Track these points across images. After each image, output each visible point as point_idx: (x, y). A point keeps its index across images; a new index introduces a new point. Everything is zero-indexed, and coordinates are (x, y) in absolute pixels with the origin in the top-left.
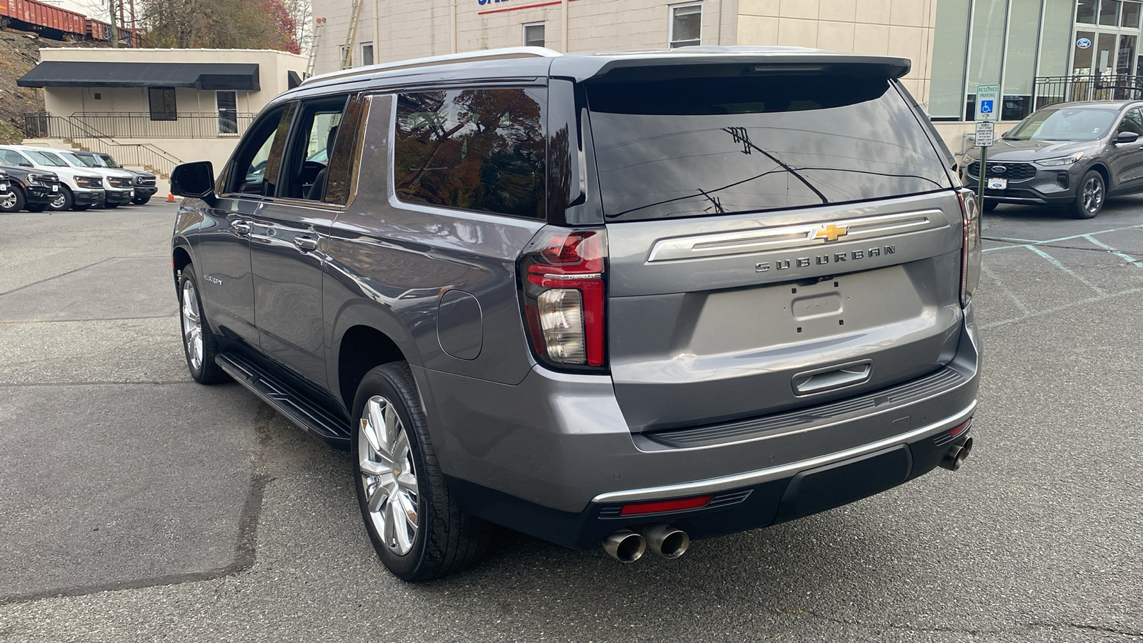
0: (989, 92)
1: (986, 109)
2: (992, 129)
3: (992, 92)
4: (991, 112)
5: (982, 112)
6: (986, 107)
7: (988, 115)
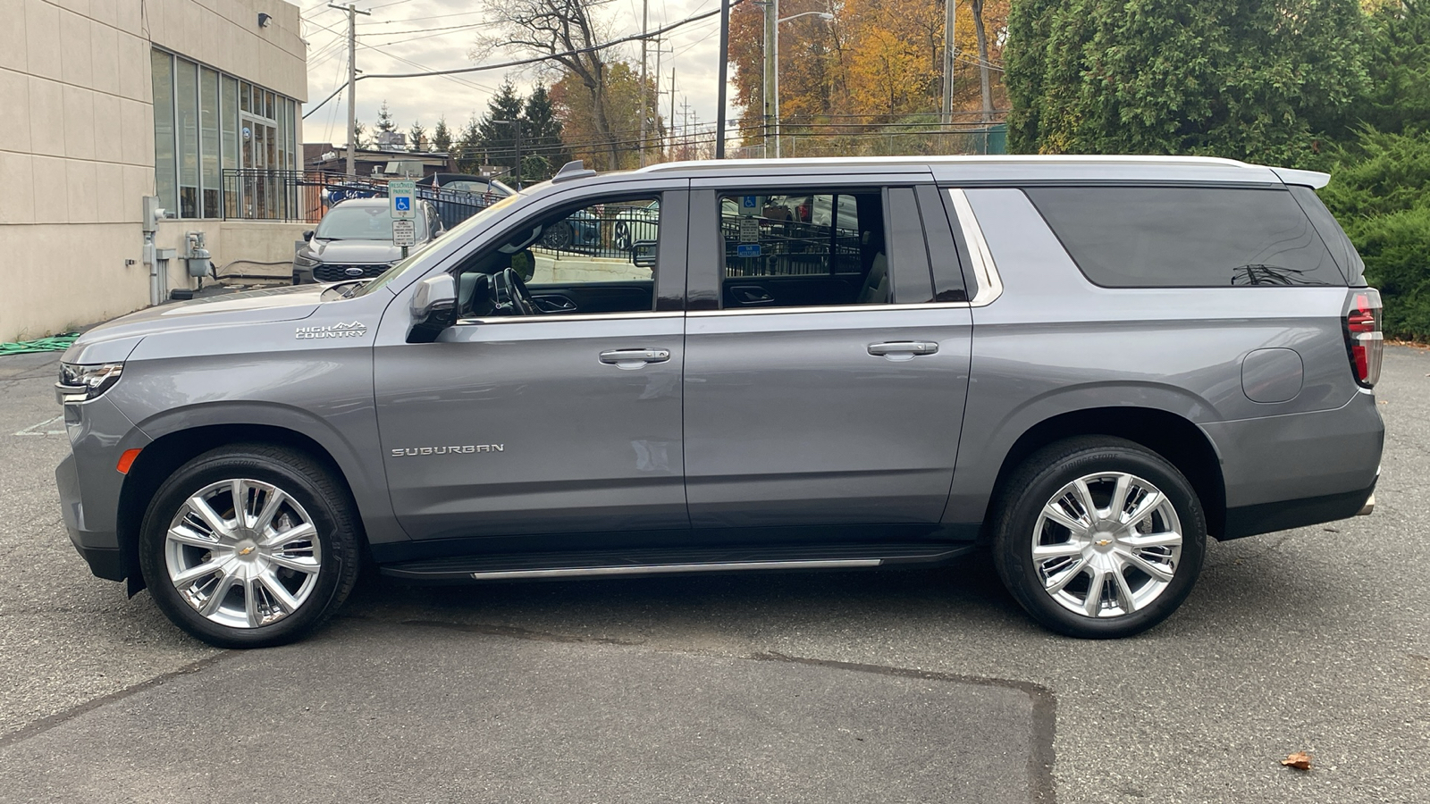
0: (403, 188)
1: (401, 207)
2: (412, 228)
3: (407, 189)
4: (408, 209)
5: (398, 209)
6: (402, 204)
7: (405, 213)
